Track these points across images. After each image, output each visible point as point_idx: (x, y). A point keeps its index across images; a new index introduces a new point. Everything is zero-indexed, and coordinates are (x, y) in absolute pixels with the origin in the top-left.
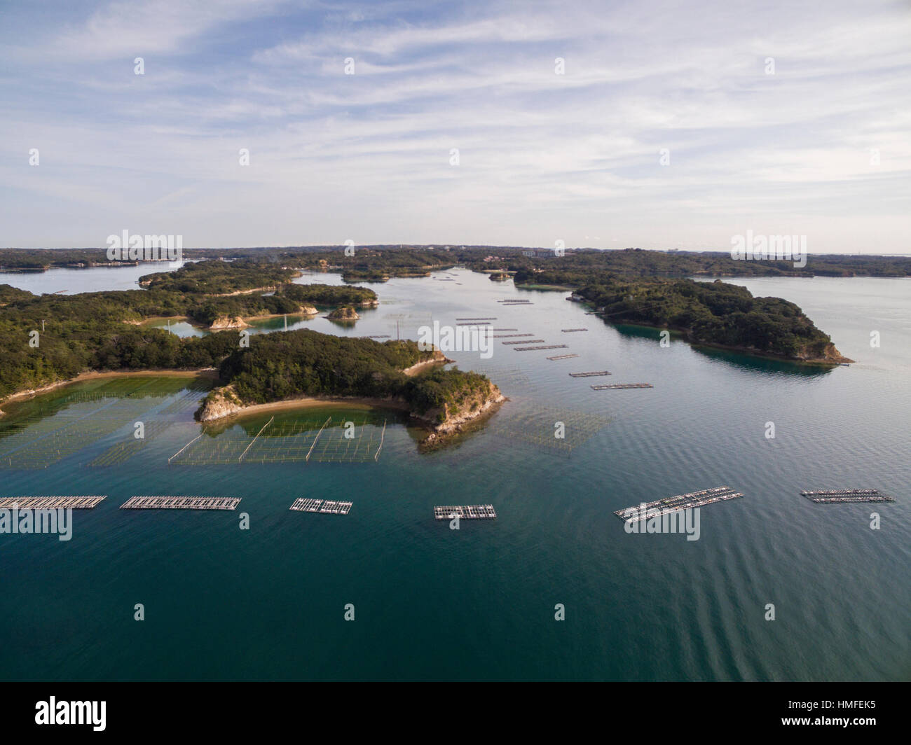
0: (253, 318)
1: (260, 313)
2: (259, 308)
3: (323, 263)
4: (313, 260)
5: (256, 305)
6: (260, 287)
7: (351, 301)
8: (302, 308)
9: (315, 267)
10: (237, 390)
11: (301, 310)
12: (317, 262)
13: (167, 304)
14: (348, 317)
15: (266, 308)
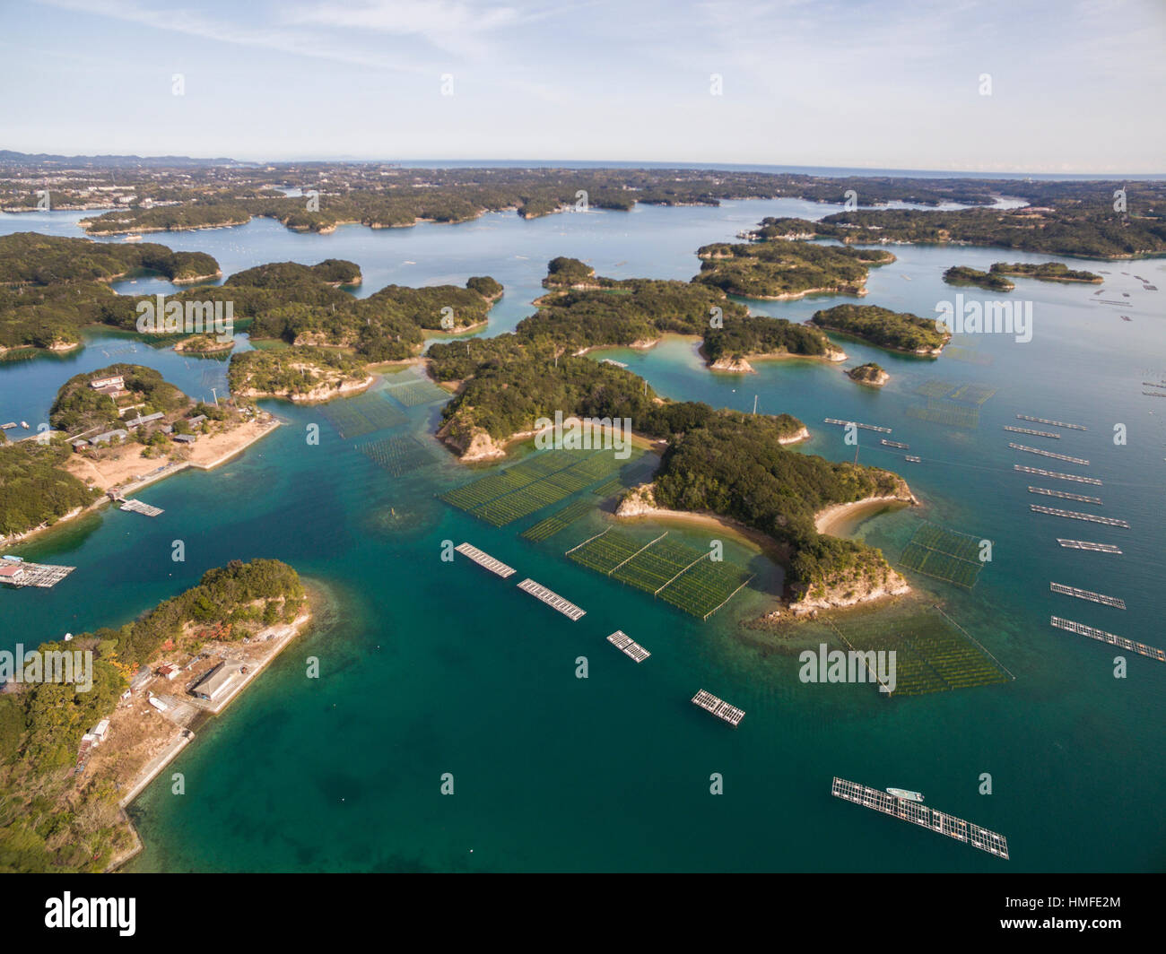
0: (766, 356)
1: (776, 350)
2: (777, 345)
3: (942, 234)
4: (929, 229)
5: (774, 340)
6: (817, 287)
7: (901, 345)
8: (827, 351)
9: (929, 240)
11: (824, 353)
12: (933, 233)
13: (689, 319)
14: (871, 380)
15: (785, 345)
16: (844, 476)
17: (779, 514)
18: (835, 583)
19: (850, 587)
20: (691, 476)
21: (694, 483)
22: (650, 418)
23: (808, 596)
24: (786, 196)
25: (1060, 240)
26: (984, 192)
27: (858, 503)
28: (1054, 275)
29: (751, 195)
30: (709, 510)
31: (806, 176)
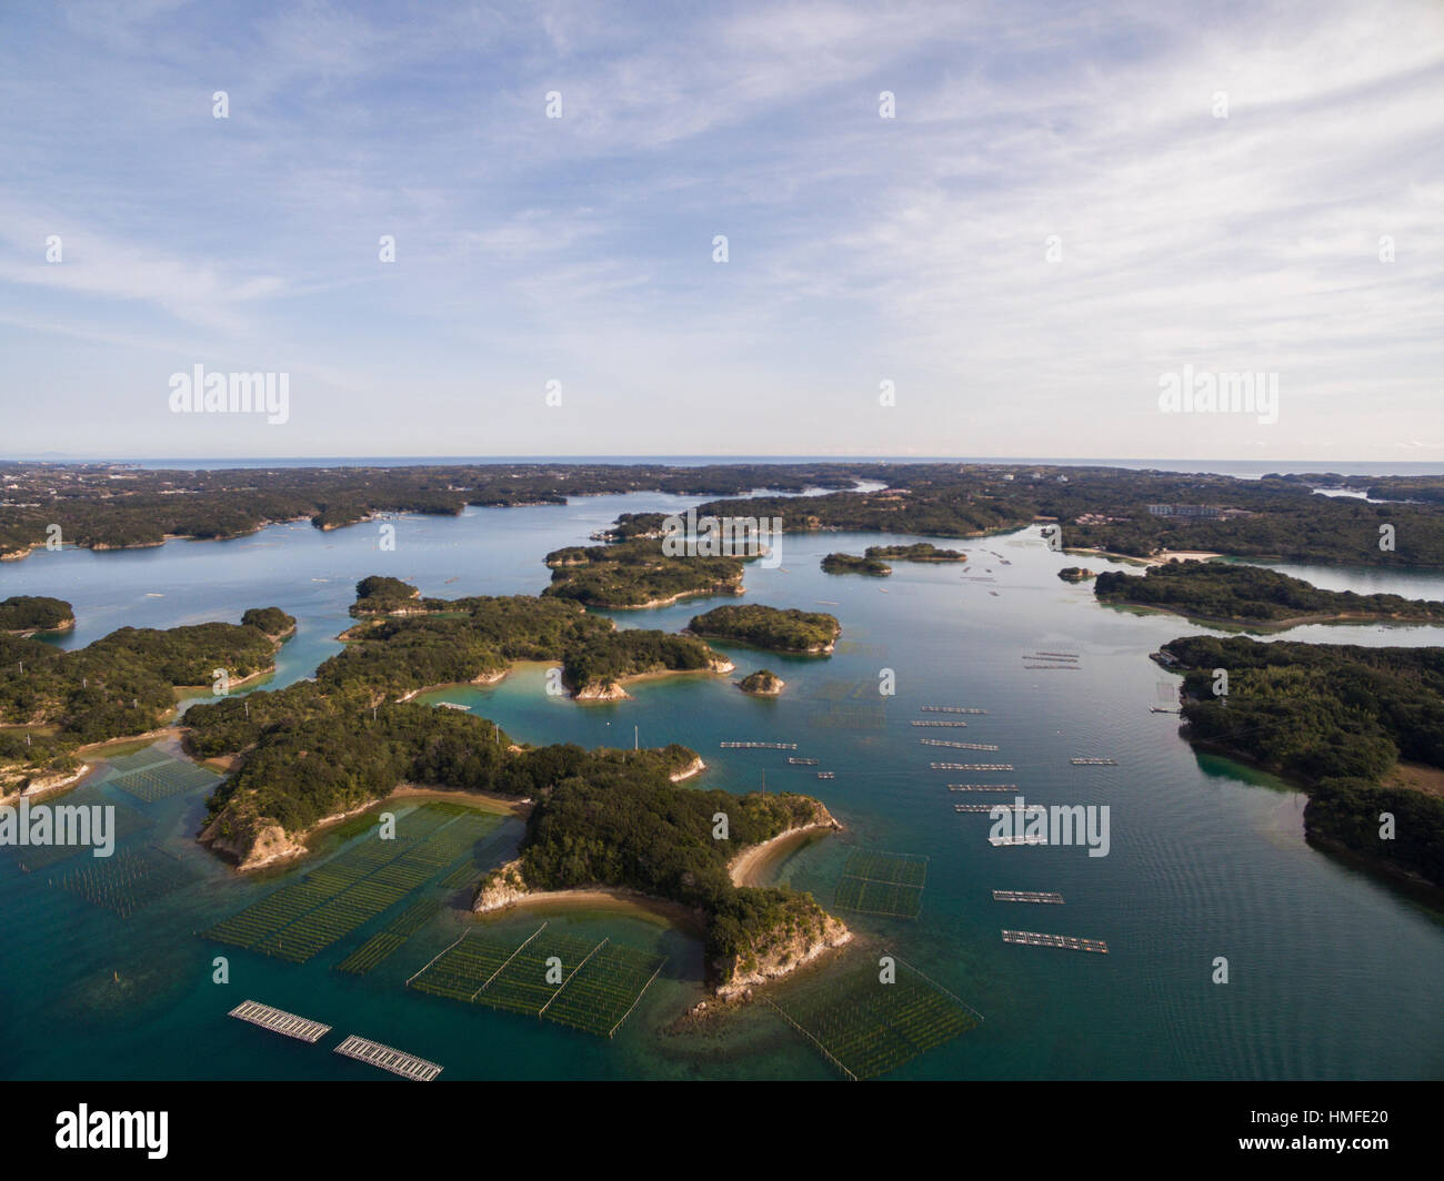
0: (641, 676)
1: (652, 667)
2: (652, 661)
3: (812, 521)
4: (798, 517)
5: (648, 656)
6: (690, 589)
7: (790, 646)
8: (711, 662)
9: (800, 528)
10: (524, 871)
11: (708, 665)
12: (803, 520)
13: (544, 641)
14: (764, 689)
15: (662, 660)
16: (754, 809)
17: (684, 871)
18: (765, 947)
19: (785, 948)
20: (568, 841)
21: (572, 850)
22: (507, 772)
23: (736, 973)
24: (641, 489)
25: (921, 520)
26: (844, 476)
27: (774, 839)
28: (925, 556)
29: (602, 490)
30: (597, 883)
31: (661, 466)
